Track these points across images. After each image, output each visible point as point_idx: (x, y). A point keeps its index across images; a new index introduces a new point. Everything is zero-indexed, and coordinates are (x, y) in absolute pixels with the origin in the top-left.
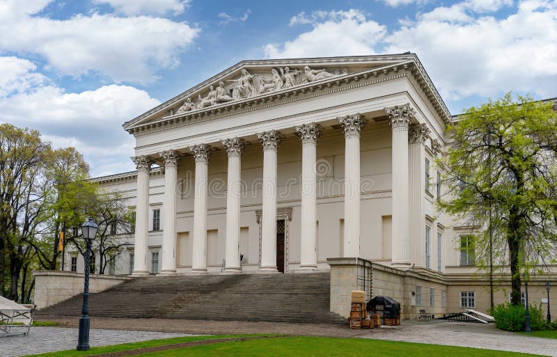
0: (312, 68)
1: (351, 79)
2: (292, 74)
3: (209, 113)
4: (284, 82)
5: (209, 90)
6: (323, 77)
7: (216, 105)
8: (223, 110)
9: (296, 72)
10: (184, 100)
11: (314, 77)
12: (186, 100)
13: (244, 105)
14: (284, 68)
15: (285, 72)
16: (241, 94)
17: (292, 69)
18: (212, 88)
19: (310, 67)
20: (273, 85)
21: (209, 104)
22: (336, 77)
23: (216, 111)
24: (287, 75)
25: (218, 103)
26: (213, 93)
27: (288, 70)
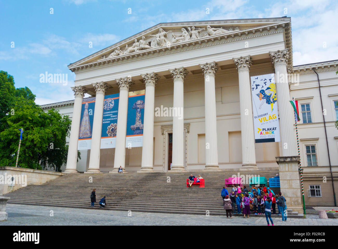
0: (212, 27)
1: (243, 34)
2: (197, 31)
3: (133, 56)
4: (191, 36)
5: (134, 42)
6: (221, 32)
7: (138, 51)
8: (144, 54)
9: (200, 30)
10: (115, 49)
11: (215, 32)
12: (116, 49)
13: (160, 51)
14: (191, 27)
15: (191, 30)
16: (158, 44)
17: (196, 28)
18: (136, 40)
19: (211, 26)
20: (182, 37)
21: (134, 51)
22: (231, 32)
23: (139, 55)
24: (193, 32)
25: (140, 50)
26: (137, 44)
27: (194, 28)
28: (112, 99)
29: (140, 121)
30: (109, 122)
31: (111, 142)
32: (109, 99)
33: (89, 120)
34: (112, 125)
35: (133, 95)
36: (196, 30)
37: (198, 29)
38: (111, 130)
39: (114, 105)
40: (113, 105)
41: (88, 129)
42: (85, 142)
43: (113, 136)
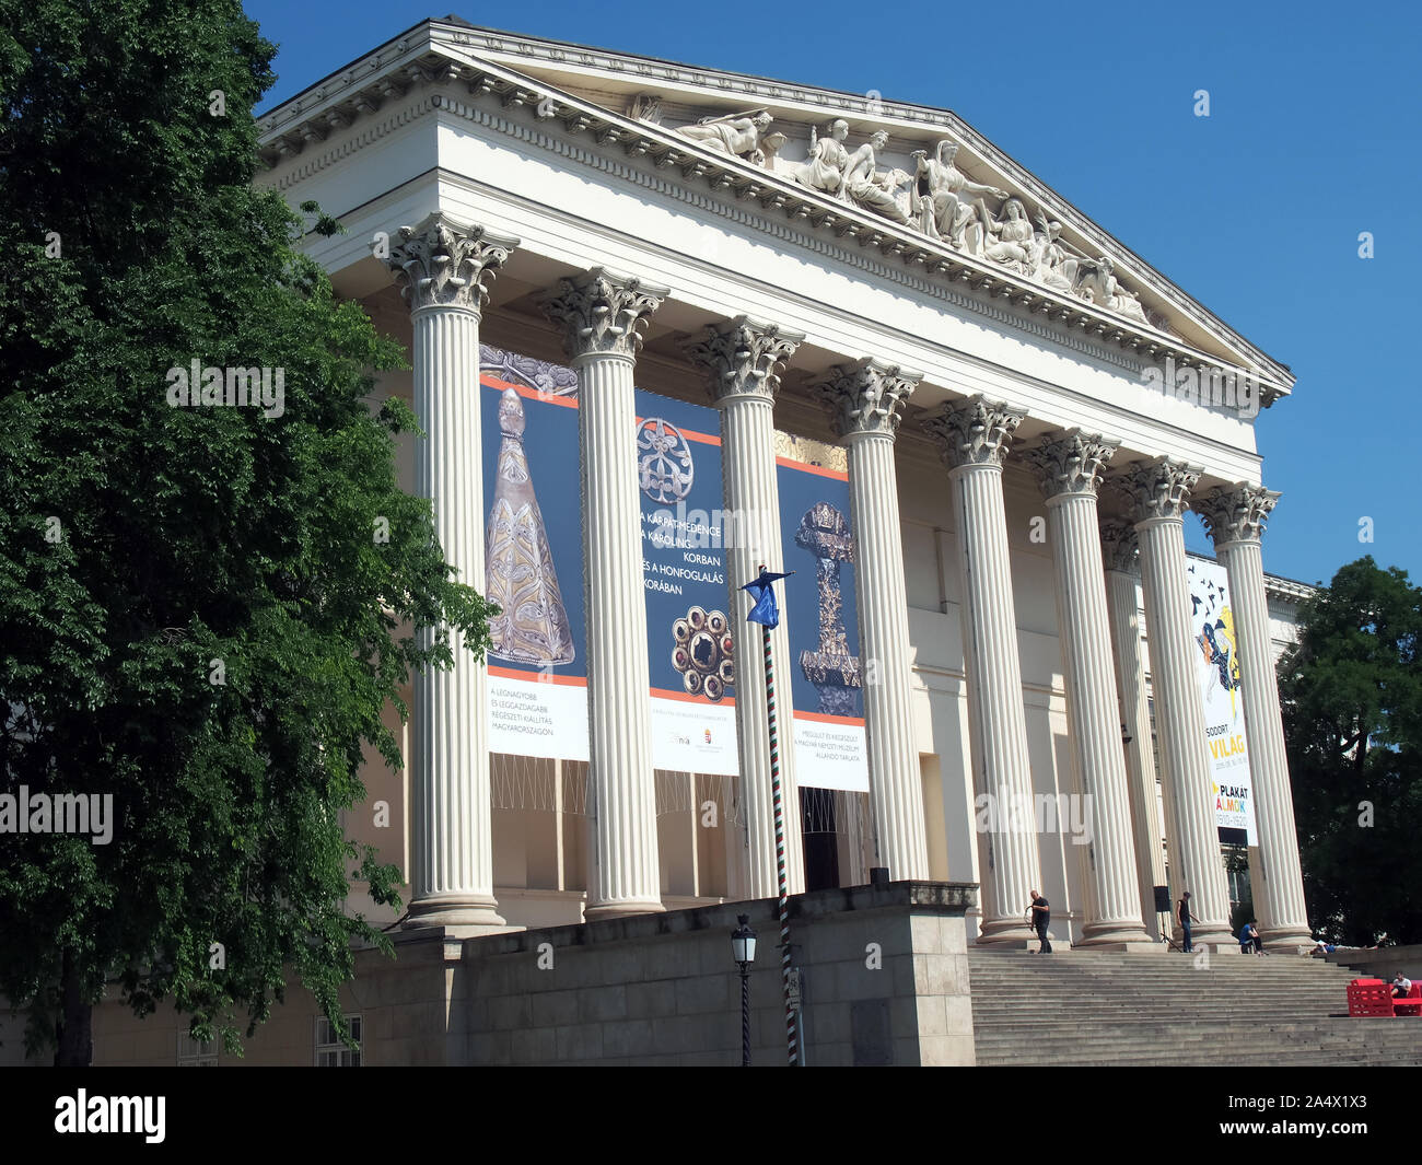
0: (1115, 272)
9: (1075, 257)
11: (1114, 301)
18: (844, 128)
25: (860, 202)
26: (843, 151)
27: (1059, 234)
28: (684, 434)
29: (842, 636)
30: (677, 590)
31: (708, 734)
32: (660, 421)
33: (540, 534)
34: (695, 616)
35: (794, 458)
36: (1055, 241)
38: (696, 647)
39: (694, 475)
40: (689, 479)
41: (544, 603)
42: (533, 697)
43: (711, 695)
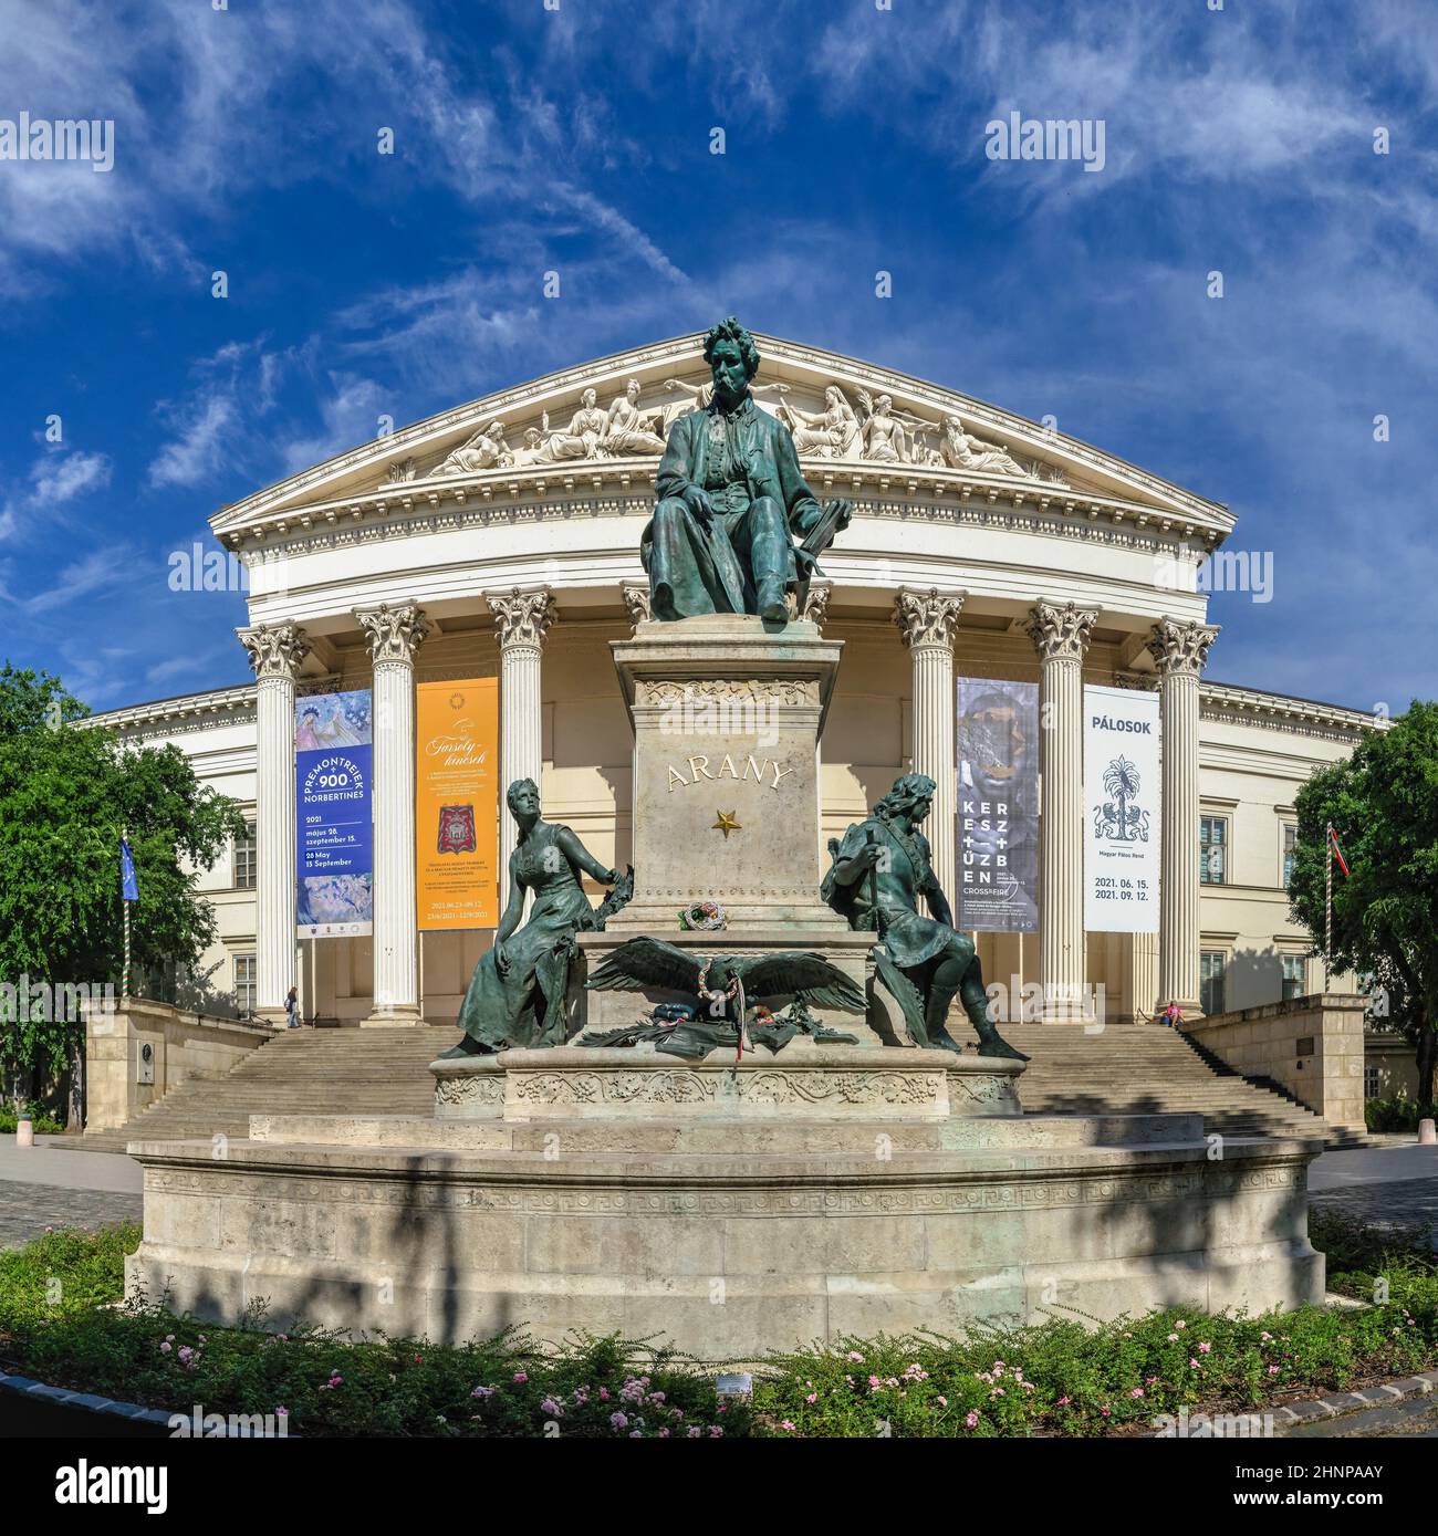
0: (968, 429)
2: (898, 425)
3: (582, 484)
4: (868, 438)
6: (1002, 469)
7: (601, 457)
8: (635, 479)
9: (911, 423)
10: (474, 429)
11: (975, 460)
12: (484, 429)
15: (875, 411)
19: (963, 423)
20: (834, 436)
21: (582, 454)
23: (610, 480)
24: (881, 422)
25: (613, 453)
26: (599, 414)
27: (889, 407)
36: (892, 414)
37: (900, 417)
